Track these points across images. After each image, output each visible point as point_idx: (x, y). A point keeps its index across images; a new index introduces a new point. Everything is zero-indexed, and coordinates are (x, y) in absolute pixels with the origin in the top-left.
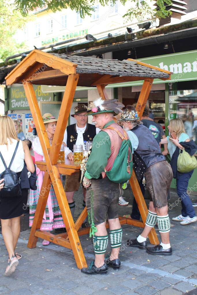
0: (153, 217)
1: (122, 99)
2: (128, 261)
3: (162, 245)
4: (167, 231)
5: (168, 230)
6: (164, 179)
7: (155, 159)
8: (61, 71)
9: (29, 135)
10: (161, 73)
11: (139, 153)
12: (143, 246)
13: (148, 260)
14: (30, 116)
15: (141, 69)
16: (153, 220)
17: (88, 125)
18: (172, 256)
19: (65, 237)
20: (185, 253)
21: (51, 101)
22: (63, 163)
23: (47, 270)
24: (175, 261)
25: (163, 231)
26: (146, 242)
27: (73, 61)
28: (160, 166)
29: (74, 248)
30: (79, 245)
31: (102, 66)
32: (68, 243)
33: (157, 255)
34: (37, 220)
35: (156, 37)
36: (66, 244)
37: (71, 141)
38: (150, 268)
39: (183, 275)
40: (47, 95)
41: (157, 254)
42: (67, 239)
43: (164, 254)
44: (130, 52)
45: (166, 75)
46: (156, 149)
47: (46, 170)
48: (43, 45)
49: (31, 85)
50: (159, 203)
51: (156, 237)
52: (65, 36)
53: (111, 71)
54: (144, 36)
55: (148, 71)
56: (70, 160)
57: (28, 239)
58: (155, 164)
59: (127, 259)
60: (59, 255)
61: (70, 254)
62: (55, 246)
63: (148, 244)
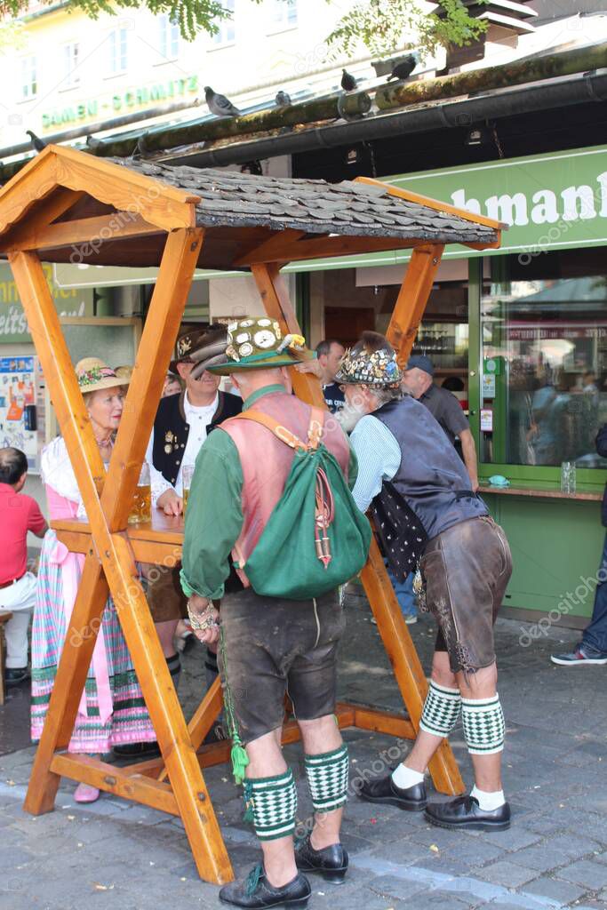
0: (448, 704)
1: (323, 309)
2: (367, 852)
3: (477, 798)
4: (494, 747)
5: (497, 746)
6: (487, 576)
7: (455, 512)
8: (146, 218)
9: (10, 430)
10: (469, 225)
11: (402, 490)
12: (414, 799)
13: (434, 848)
14: (12, 365)
15: (403, 213)
16: (445, 713)
17: (222, 398)
18: (511, 833)
19: (153, 774)
20: (552, 822)
21: (84, 316)
22: (145, 525)
23: (98, 887)
24: (521, 849)
25: (481, 749)
26: (423, 786)
27: (181, 186)
28: (473, 534)
29: (188, 812)
30: (203, 800)
31: (277, 202)
32: (167, 793)
33: (462, 830)
34: (58, 717)
35: (443, 106)
36: (159, 798)
37: (168, 449)
38: (440, 874)
39: (553, 896)
40: (71, 297)
41: (460, 827)
42: (161, 779)
43: (486, 826)
44: (353, 154)
45: (486, 233)
46: (458, 477)
47: (91, 551)
48: (47, 126)
49: (36, 264)
50: (468, 659)
51: (455, 768)
52: (123, 97)
53: (310, 220)
54: (403, 103)
55: (427, 221)
56: (167, 515)
57: (27, 784)
58: (458, 527)
59: (364, 846)
60: (134, 835)
61: (172, 832)
62: (117, 804)
63: (427, 794)
